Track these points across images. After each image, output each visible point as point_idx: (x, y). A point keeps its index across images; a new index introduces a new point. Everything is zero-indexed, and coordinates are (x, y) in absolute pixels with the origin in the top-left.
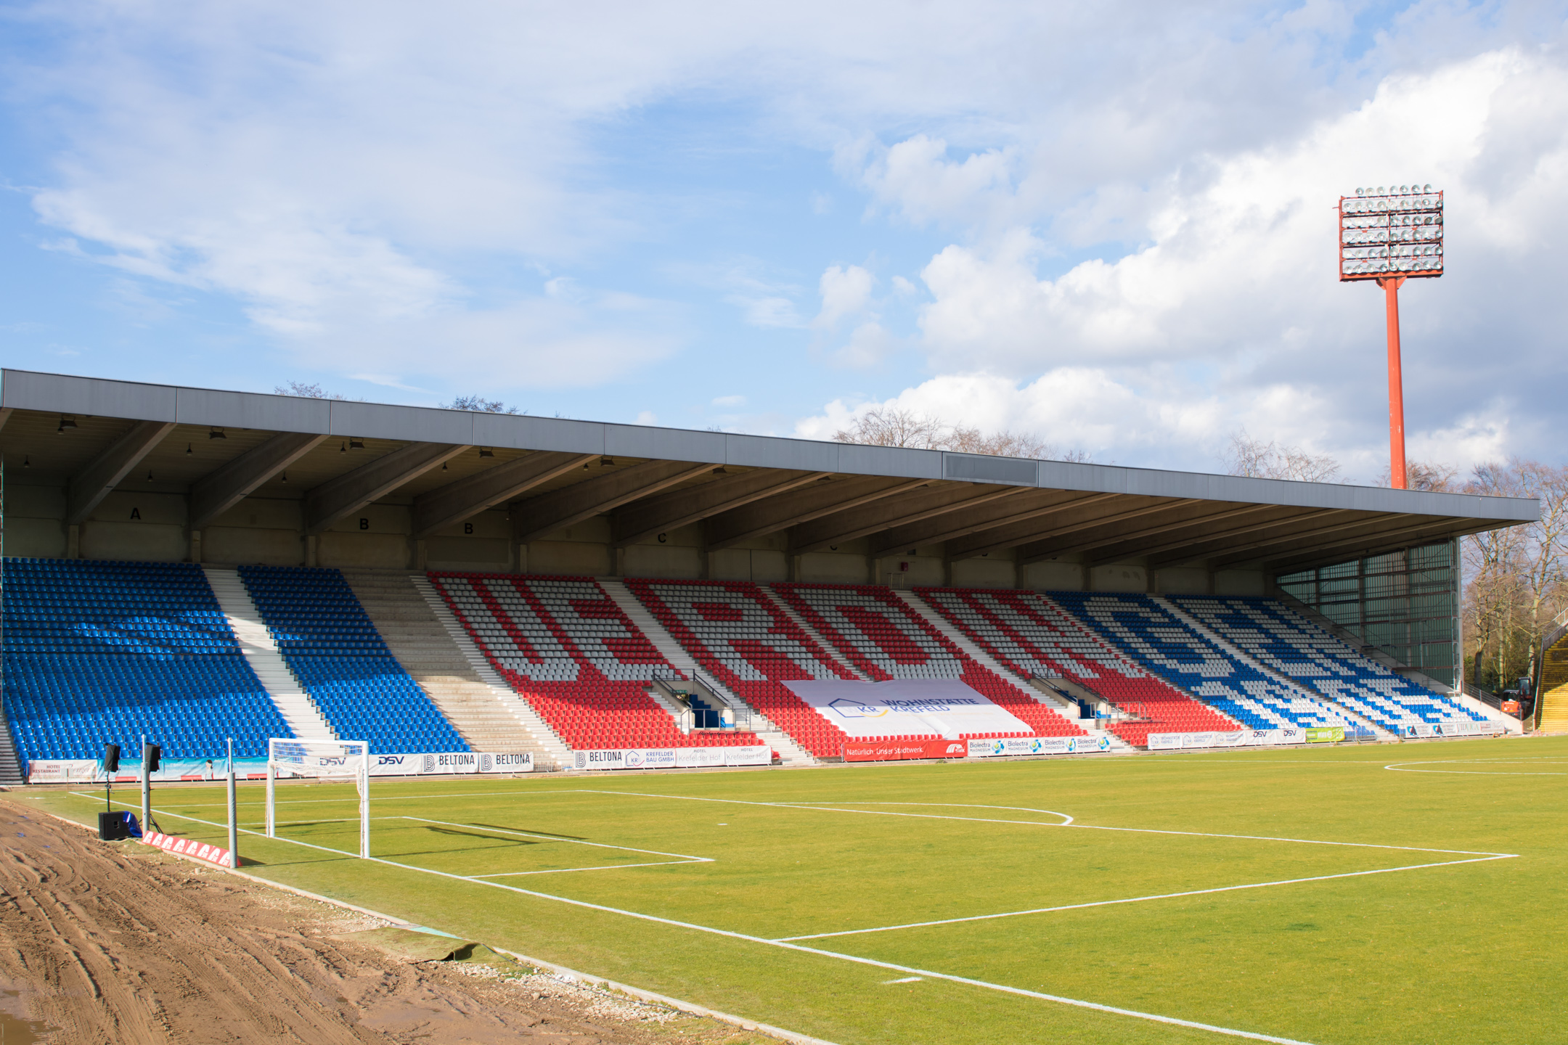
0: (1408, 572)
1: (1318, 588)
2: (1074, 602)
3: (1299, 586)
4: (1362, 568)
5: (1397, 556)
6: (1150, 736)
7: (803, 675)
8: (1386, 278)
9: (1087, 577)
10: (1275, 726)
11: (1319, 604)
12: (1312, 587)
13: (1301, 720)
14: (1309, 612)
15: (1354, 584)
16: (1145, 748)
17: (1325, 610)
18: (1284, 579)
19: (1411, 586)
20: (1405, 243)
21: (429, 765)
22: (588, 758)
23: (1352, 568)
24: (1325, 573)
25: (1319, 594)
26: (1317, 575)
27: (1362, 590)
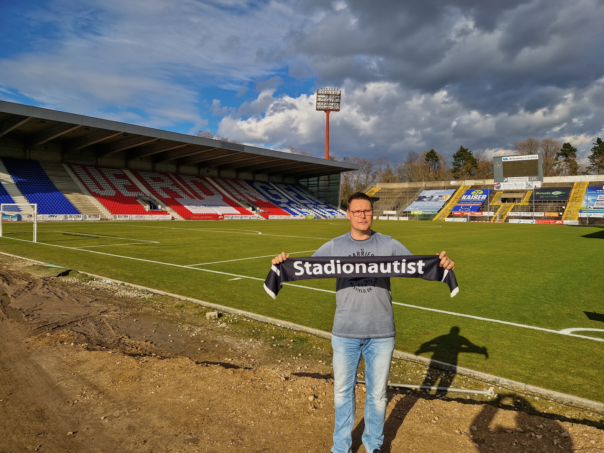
0: (329, 180)
1: (308, 183)
2: (251, 183)
3: (303, 182)
4: (318, 179)
5: (326, 176)
6: (269, 216)
7: (181, 197)
8: (327, 111)
9: (254, 177)
10: (298, 215)
11: (308, 187)
12: (307, 183)
13: (304, 213)
14: (306, 189)
15: (316, 182)
16: (268, 219)
17: (310, 188)
18: (300, 181)
19: (329, 183)
20: (331, 102)
21: (66, 218)
22: (117, 217)
23: (316, 179)
24: (310, 179)
25: (308, 184)
26: (308, 180)
27: (318, 184)
